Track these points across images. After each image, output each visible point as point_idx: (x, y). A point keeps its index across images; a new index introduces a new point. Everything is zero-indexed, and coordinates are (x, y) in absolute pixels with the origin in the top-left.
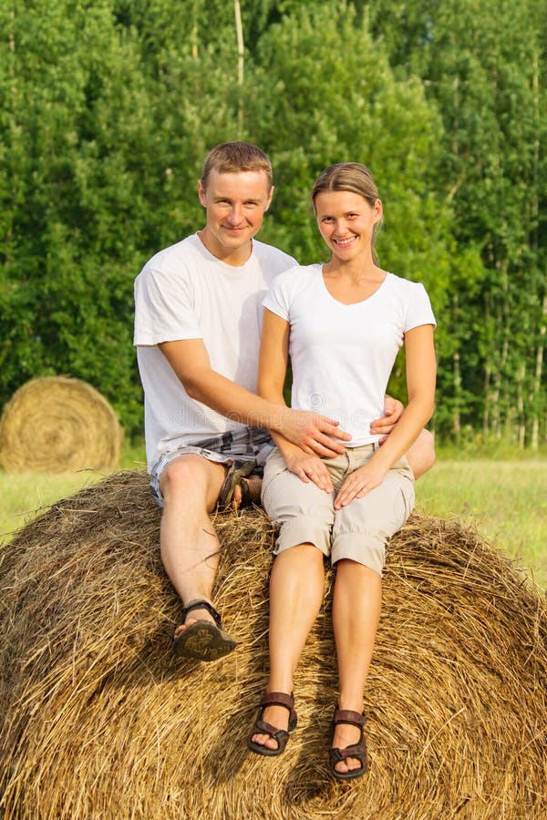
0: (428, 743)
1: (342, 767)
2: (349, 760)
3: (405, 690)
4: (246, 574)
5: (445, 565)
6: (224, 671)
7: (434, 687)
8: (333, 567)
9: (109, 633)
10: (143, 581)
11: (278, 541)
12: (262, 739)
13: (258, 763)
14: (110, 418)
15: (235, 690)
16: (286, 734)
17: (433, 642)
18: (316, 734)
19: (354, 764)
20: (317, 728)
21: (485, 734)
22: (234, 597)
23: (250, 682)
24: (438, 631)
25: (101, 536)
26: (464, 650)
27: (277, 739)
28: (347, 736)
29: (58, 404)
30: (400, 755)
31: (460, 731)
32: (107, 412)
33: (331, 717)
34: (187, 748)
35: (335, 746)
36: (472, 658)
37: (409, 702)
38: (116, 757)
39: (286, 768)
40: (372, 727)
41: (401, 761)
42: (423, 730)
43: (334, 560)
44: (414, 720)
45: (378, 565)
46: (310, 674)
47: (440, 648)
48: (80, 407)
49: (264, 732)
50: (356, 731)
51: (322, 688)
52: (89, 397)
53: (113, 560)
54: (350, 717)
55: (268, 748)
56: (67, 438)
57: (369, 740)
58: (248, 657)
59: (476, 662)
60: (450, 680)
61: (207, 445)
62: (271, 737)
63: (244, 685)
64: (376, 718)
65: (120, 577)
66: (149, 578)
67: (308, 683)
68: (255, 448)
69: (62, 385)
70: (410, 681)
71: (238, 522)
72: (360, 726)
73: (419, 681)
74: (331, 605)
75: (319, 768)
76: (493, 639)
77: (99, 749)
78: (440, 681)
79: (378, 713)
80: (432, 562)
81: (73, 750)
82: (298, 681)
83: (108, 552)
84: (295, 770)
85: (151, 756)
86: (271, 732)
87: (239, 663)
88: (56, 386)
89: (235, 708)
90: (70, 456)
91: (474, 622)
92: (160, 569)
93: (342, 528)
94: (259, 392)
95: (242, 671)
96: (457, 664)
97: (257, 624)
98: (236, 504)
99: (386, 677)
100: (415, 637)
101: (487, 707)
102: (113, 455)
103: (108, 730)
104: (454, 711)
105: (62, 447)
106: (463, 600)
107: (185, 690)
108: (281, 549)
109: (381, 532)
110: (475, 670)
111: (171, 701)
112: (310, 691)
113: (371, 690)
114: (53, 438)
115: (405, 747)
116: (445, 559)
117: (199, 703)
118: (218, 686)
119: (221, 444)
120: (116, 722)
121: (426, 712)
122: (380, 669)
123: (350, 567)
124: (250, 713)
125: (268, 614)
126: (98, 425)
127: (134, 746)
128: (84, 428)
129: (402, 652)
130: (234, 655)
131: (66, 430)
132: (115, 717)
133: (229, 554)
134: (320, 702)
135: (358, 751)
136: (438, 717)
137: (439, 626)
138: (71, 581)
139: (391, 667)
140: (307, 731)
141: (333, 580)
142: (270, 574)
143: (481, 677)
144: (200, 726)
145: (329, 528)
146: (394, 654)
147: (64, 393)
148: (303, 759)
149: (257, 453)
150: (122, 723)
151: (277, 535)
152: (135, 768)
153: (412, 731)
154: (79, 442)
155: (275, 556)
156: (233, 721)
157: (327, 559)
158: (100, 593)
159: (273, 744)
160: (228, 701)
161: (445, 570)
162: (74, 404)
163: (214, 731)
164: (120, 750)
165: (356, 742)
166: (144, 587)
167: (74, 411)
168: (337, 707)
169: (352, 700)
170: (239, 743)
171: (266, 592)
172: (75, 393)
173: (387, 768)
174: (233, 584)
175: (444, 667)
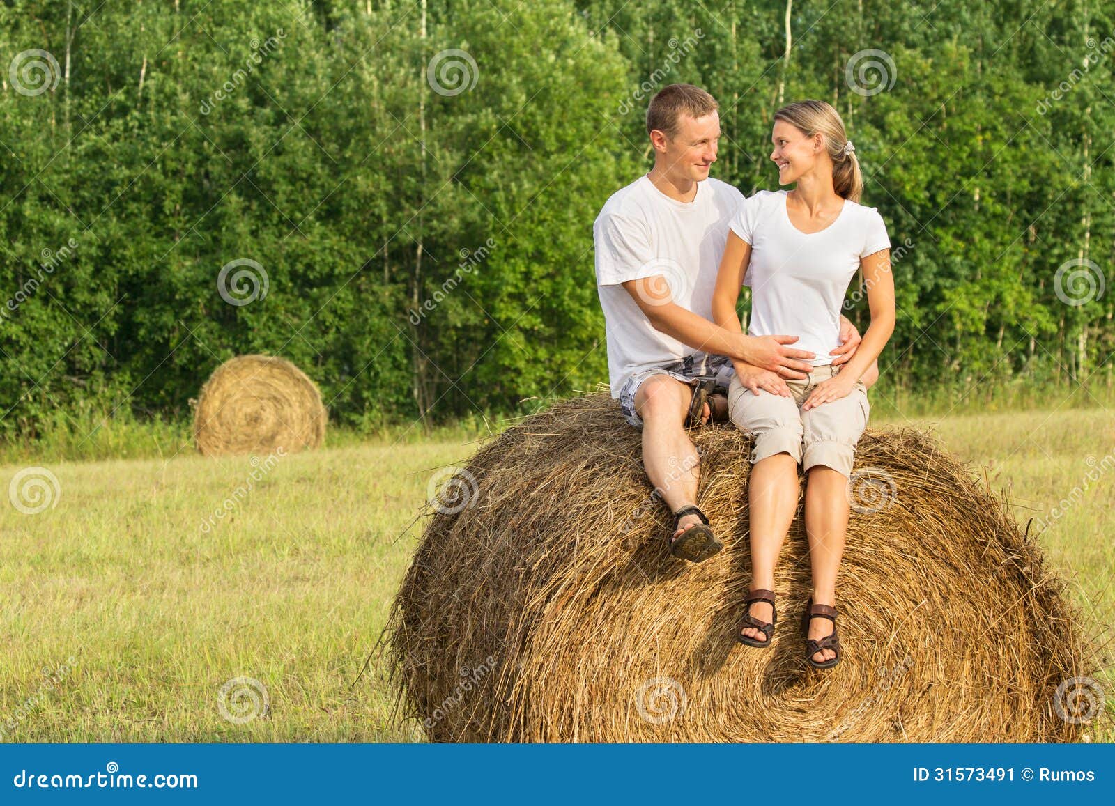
0: (894, 634)
1: (819, 657)
2: (825, 650)
3: (872, 585)
4: (727, 480)
5: (905, 468)
6: (708, 571)
7: (898, 581)
8: (806, 474)
9: (604, 540)
10: (633, 492)
11: (754, 451)
12: (751, 632)
13: (741, 655)
14: (314, 396)
15: (718, 589)
16: (772, 627)
17: (896, 540)
18: (792, 628)
19: (829, 654)
20: (794, 621)
21: (944, 623)
22: (716, 503)
23: (732, 581)
24: (901, 530)
25: (573, 455)
26: (924, 547)
27: (765, 632)
28: (821, 629)
29: (259, 383)
30: (869, 645)
31: (922, 620)
32: (311, 390)
33: (806, 613)
34: (676, 644)
35: (811, 637)
36: (931, 553)
37: (875, 595)
38: (613, 653)
39: (766, 658)
40: (843, 620)
41: (869, 651)
42: (889, 621)
43: (806, 467)
44: (880, 612)
45: (846, 469)
46: (785, 572)
47: (903, 546)
48: (282, 386)
49: (753, 626)
50: (830, 623)
51: (797, 585)
52: (291, 374)
53: (595, 475)
54: (824, 611)
55: (758, 641)
56: (269, 417)
57: (840, 630)
58: (730, 557)
59: (934, 557)
60: (912, 575)
61: (671, 368)
62: (759, 630)
63: (727, 584)
64: (846, 611)
65: (609, 488)
66: (636, 489)
67: (784, 580)
68: (714, 370)
69: (262, 363)
70: (875, 576)
71: (714, 435)
72: (833, 619)
73: (883, 576)
74: (804, 509)
75: (796, 659)
76: (949, 535)
77: (597, 647)
78: (902, 576)
79: (847, 606)
80: (893, 466)
81: (572, 648)
82: (778, 580)
83: (587, 468)
84: (774, 661)
85: (644, 652)
86: (759, 626)
87: (722, 564)
88: (256, 364)
89: (719, 606)
90: (273, 437)
91: (931, 520)
92: (646, 482)
93: (813, 438)
94: (716, 319)
95: (724, 571)
96: (918, 560)
97: (737, 527)
98: (705, 420)
99: (854, 573)
100: (880, 536)
101: (945, 599)
102: (318, 436)
103: (605, 629)
104: (916, 603)
105: (264, 429)
106: (921, 500)
107: (673, 590)
108: (758, 459)
109: (850, 440)
110: (934, 565)
111: (661, 600)
112: (785, 588)
113: (840, 586)
114: (255, 420)
115: (873, 638)
116: (906, 462)
117: (686, 601)
118: (703, 585)
119: (683, 367)
120: (613, 621)
121: (890, 603)
122: (849, 566)
123: (824, 473)
124: (732, 610)
125: (748, 517)
126: (302, 404)
127: (628, 643)
128: (286, 407)
129: (869, 549)
130: (718, 556)
131: (268, 410)
132: (611, 616)
133: (710, 463)
134: (793, 597)
135: (832, 642)
136: (902, 609)
137: (901, 525)
138: (554, 496)
139: (858, 564)
140: (784, 625)
141: (805, 486)
142: (748, 480)
143: (940, 571)
144: (687, 623)
145: (800, 440)
146: (861, 552)
147: (265, 371)
148: (780, 651)
149: (716, 374)
150: (617, 623)
151: (753, 446)
152: (629, 663)
153: (879, 623)
154: (282, 422)
155: (752, 465)
156: (718, 617)
157: (800, 467)
158: (593, 503)
159: (762, 636)
160: (713, 598)
161: (905, 473)
162: (275, 383)
163: (700, 627)
164: (616, 646)
165: (830, 634)
166: (634, 497)
167: (276, 390)
168: (811, 601)
169: (825, 596)
170: (723, 638)
171: (745, 498)
172: (276, 371)
173: (857, 657)
174: (714, 491)
175: (906, 563)
